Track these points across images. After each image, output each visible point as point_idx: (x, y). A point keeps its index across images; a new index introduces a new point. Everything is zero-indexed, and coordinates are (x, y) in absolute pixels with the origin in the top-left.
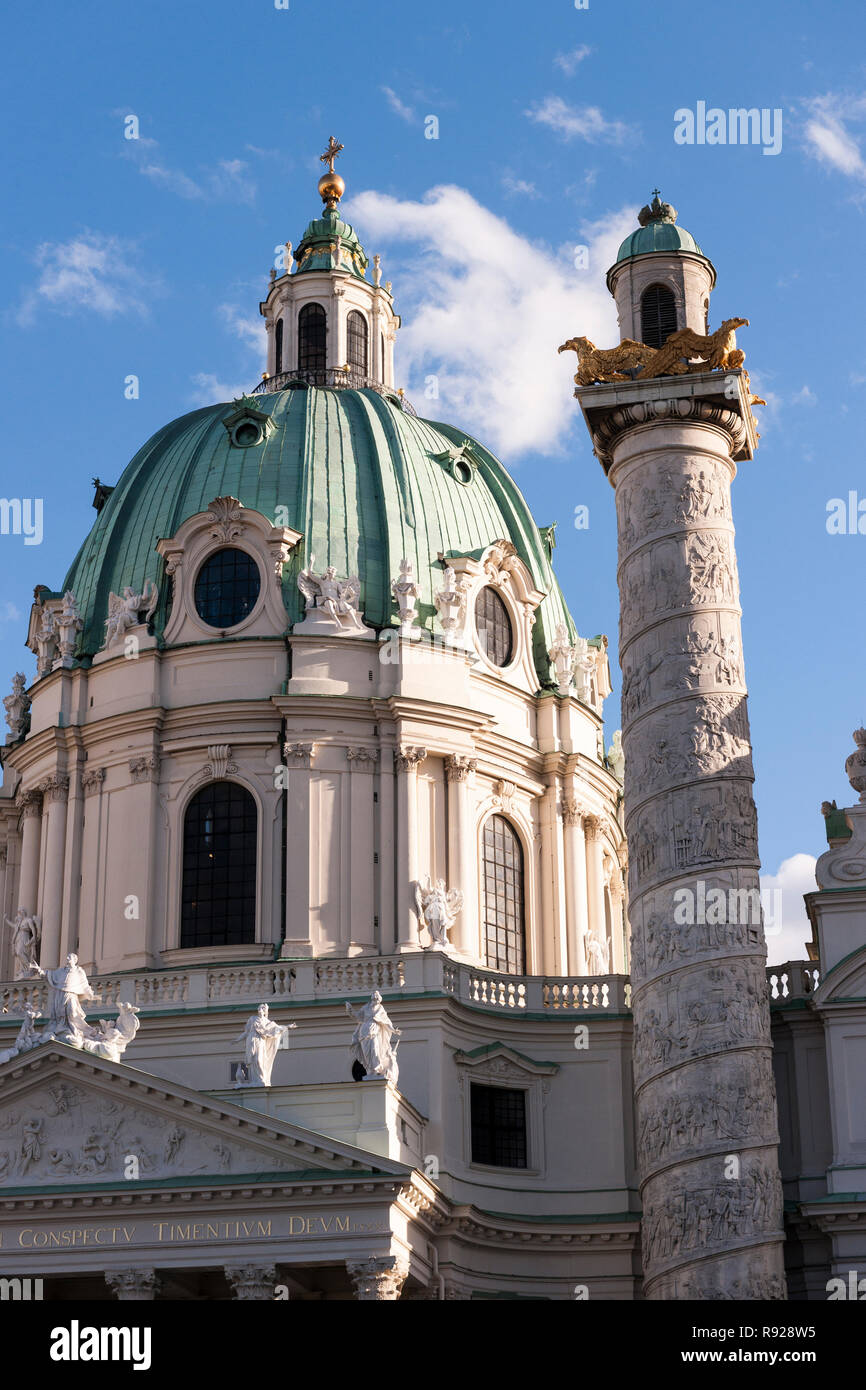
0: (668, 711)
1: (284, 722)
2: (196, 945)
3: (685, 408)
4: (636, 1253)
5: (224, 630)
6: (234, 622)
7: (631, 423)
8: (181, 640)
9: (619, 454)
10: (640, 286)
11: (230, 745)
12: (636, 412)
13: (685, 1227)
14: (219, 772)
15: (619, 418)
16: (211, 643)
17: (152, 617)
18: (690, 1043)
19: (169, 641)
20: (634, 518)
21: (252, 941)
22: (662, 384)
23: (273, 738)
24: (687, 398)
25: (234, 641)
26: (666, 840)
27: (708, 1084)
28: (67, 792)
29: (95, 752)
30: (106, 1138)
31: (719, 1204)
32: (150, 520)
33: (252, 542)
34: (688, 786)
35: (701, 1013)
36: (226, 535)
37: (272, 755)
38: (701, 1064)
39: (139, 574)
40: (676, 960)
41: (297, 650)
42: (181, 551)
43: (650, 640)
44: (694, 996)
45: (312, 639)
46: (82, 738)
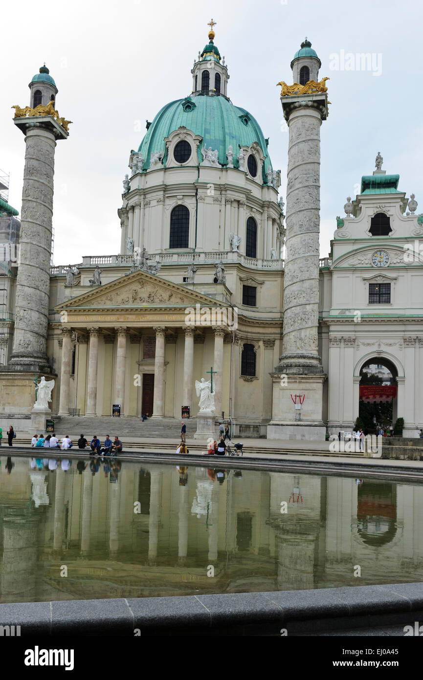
1: (197, 190)
2: (173, 248)
3: (310, 103)
4: (282, 328)
5: (184, 164)
6: (184, 162)
7: (295, 108)
8: (169, 167)
9: (291, 117)
10: (300, 66)
12: (297, 104)
13: (294, 322)
14: (180, 203)
15: (292, 106)
16: (178, 167)
17: (163, 159)
18: (299, 277)
19: (167, 167)
20: (293, 136)
21: (188, 247)
22: (305, 96)
23: (194, 194)
24: (311, 101)
25: (184, 167)
26: (296, 225)
27: (303, 287)
28: (140, 206)
29: (148, 196)
30: (153, 295)
31: (303, 316)
32: (162, 132)
33: (189, 140)
34: (303, 210)
35: (302, 269)
36: (182, 137)
37: (194, 199)
38: (301, 282)
39: (159, 147)
40: (297, 256)
41: (201, 170)
42: (171, 141)
43: (296, 170)
44: (301, 265)
45: (205, 167)
46: (144, 192)
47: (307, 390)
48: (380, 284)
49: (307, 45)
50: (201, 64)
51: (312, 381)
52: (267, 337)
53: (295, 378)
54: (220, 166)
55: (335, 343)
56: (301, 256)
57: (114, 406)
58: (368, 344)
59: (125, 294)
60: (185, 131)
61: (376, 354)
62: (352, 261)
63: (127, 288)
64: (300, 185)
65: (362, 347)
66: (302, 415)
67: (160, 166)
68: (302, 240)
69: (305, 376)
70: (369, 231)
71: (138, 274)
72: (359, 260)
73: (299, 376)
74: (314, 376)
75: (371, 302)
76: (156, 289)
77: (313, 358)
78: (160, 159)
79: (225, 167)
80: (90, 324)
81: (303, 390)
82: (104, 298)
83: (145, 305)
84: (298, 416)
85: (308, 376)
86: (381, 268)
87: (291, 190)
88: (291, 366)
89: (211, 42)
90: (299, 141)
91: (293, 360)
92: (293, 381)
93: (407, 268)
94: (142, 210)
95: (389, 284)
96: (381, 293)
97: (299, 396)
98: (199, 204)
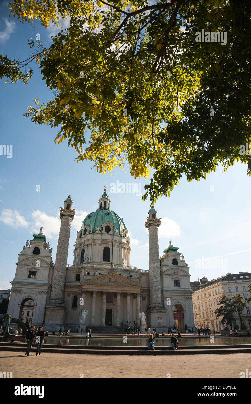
1: (113, 242)
2: (104, 261)
3: (157, 225)
6: (108, 232)
7: (152, 225)
8: (103, 233)
10: (152, 213)
11: (108, 244)
12: (153, 224)
14: (107, 246)
16: (106, 234)
17: (101, 230)
21: (109, 261)
22: (155, 222)
25: (109, 234)
27: (157, 280)
29: (94, 242)
31: (158, 290)
32: (99, 220)
33: (110, 226)
36: (108, 225)
37: (112, 245)
39: (98, 226)
41: (114, 236)
42: (104, 225)
47: (161, 315)
48: (176, 280)
50: (104, 199)
51: (163, 312)
52: (143, 296)
54: (119, 235)
56: (157, 270)
58: (175, 300)
62: (168, 272)
63: (107, 278)
65: (173, 300)
67: (100, 232)
68: (157, 265)
70: (172, 264)
71: (112, 273)
72: (170, 272)
74: (164, 310)
75: (175, 286)
76: (117, 279)
77: (159, 304)
78: (99, 230)
80: (94, 289)
82: (99, 280)
83: (114, 284)
85: (161, 310)
86: (176, 275)
89: (105, 192)
91: (156, 305)
92: (157, 312)
93: (184, 276)
94: (92, 246)
95: (179, 280)
96: (177, 283)
97: (159, 317)
98: (113, 247)
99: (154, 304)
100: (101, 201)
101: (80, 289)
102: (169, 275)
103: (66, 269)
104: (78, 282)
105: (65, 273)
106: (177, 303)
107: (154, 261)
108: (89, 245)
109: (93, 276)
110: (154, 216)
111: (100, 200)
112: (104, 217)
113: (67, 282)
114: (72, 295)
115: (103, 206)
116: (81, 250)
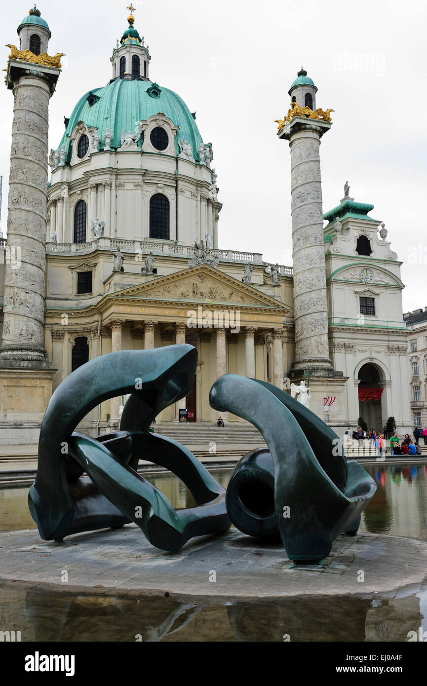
0: (313, 205)
1: (177, 181)
2: (153, 237)
3: (319, 128)
5: (161, 151)
7: (305, 129)
8: (146, 151)
10: (305, 92)
11: (164, 184)
12: (308, 126)
14: (160, 191)
15: (303, 127)
16: (157, 154)
17: (138, 142)
18: (317, 285)
19: (144, 150)
20: (303, 154)
22: (315, 121)
23: (174, 185)
26: (312, 236)
27: (320, 295)
28: (111, 187)
29: (120, 177)
30: (214, 291)
31: (322, 322)
33: (166, 128)
34: (317, 224)
35: (319, 278)
36: (161, 124)
37: (173, 190)
38: (319, 291)
40: (314, 266)
41: (179, 162)
42: (148, 125)
43: (308, 186)
44: (318, 274)
45: (184, 160)
46: (117, 172)
47: (332, 392)
48: (366, 298)
49: (303, 73)
50: (130, 47)
51: (336, 384)
53: (323, 381)
54: (194, 162)
55: (338, 349)
56: (318, 266)
57: (180, 410)
58: (363, 351)
59: (184, 287)
60: (164, 119)
61: (369, 360)
62: (346, 275)
63: (186, 281)
64: (313, 201)
65: (358, 353)
66: (330, 416)
67: (135, 148)
68: (318, 251)
69: (332, 379)
70: (357, 250)
71: (202, 268)
72: (351, 274)
73: (326, 379)
74: (340, 380)
75: (362, 313)
76: (217, 285)
77: (326, 361)
79: (197, 163)
80: (147, 317)
81: (329, 392)
82: (161, 290)
83: (208, 301)
84: (327, 417)
85: (334, 379)
86: (367, 284)
87: (303, 203)
88: (317, 369)
89: (131, 27)
90: (308, 160)
91: (316, 364)
92: (321, 383)
93: (386, 286)
94: (113, 191)
95: (373, 299)
96: (367, 306)
97: (328, 399)
98: (179, 196)
99: (310, 361)
100: (121, 54)
101: (96, 317)
102: (347, 283)
103: (44, 256)
104: (86, 296)
105: (44, 267)
106: (368, 361)
107: (312, 239)
108: (100, 189)
109: (142, 275)
110: (309, 100)
111: (116, 51)
112: (142, 100)
113: (49, 295)
114: (67, 336)
115: (128, 69)
116: (73, 205)
